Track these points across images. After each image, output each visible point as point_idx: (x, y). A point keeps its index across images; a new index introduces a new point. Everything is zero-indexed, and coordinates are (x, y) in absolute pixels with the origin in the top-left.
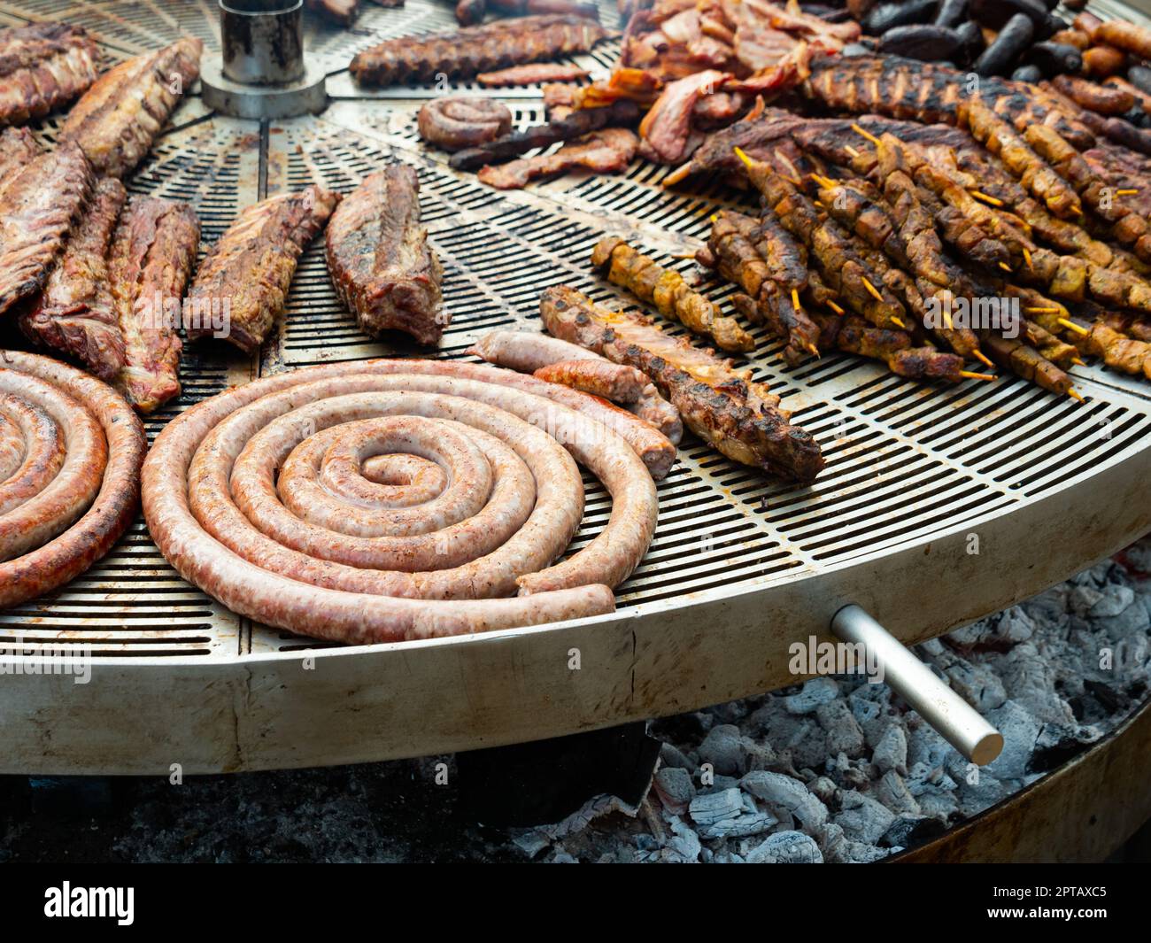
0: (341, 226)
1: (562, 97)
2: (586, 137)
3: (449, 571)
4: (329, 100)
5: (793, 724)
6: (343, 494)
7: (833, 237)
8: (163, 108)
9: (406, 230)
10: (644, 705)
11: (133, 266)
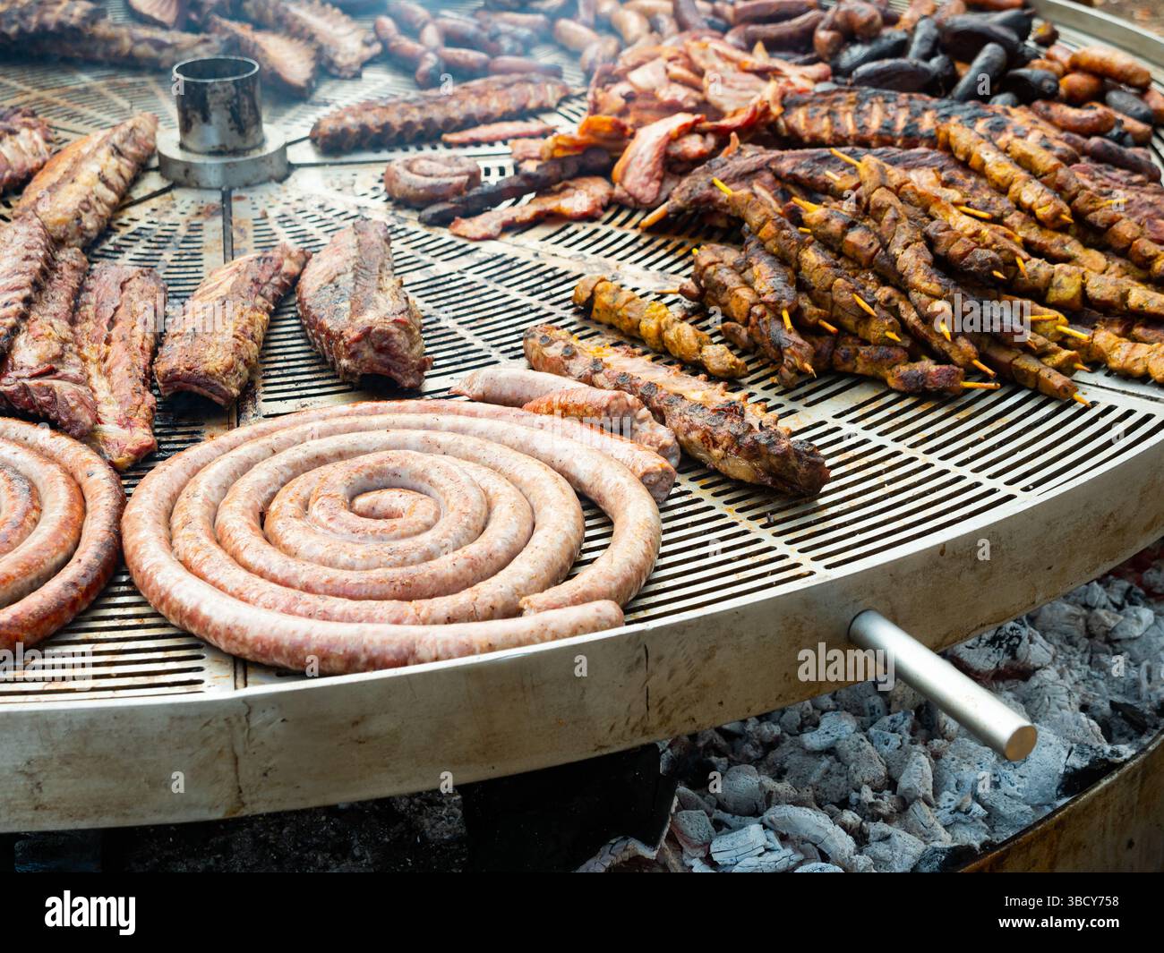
0: (312, 282)
1: (531, 151)
2: (558, 187)
3: (449, 597)
4: (291, 167)
5: (811, 761)
6: (333, 531)
7: (820, 257)
8: (121, 181)
9: (381, 278)
10: (661, 724)
11: (99, 329)
